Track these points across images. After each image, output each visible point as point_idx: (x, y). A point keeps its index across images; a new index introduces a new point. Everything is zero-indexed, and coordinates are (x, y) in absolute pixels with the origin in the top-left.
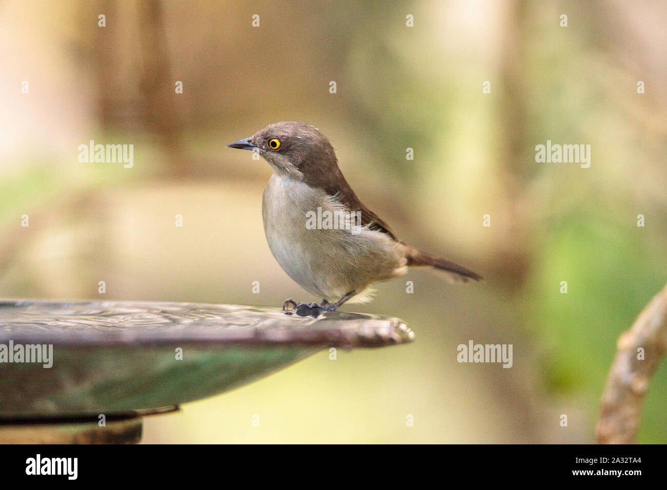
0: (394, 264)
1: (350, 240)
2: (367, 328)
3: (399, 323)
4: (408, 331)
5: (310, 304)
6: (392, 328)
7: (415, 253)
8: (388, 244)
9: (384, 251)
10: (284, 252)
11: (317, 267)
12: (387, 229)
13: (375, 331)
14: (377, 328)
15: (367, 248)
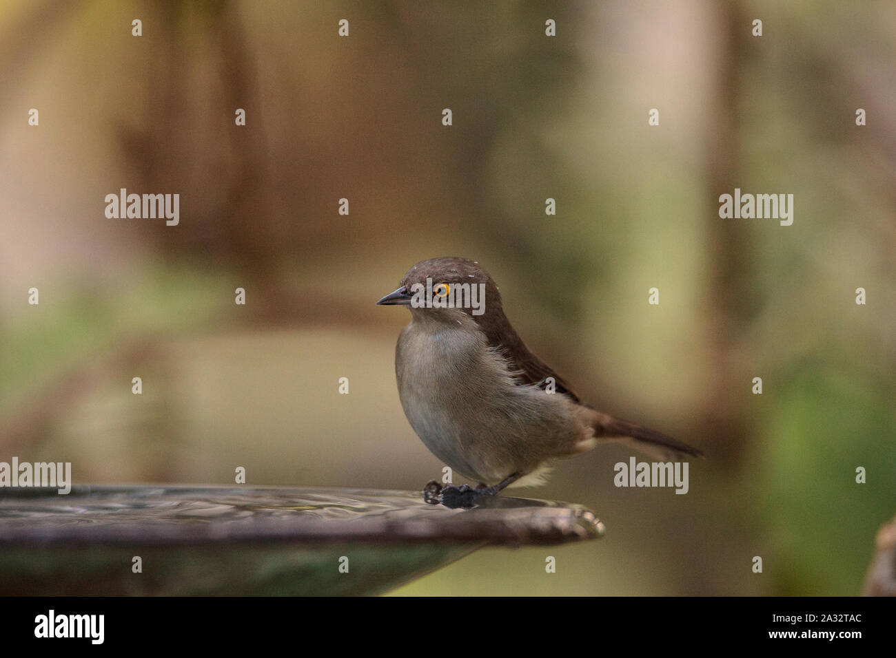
0: (576, 435)
1: (515, 404)
2: (542, 518)
3: (583, 512)
4: (596, 522)
5: (460, 487)
6: (574, 518)
7: (606, 420)
8: (567, 407)
9: (561, 418)
10: (425, 422)
11: (469, 441)
12: (567, 388)
13: (552, 522)
14: (554, 518)
15: (538, 414)
